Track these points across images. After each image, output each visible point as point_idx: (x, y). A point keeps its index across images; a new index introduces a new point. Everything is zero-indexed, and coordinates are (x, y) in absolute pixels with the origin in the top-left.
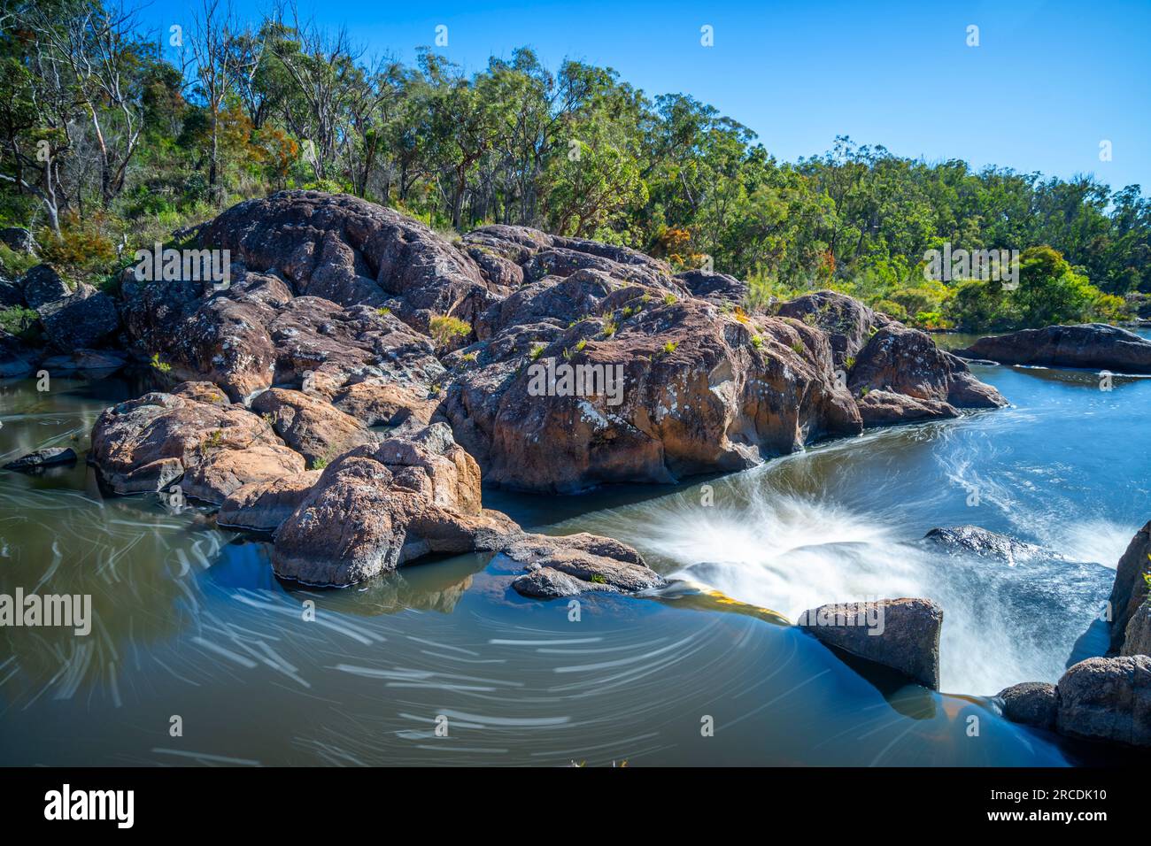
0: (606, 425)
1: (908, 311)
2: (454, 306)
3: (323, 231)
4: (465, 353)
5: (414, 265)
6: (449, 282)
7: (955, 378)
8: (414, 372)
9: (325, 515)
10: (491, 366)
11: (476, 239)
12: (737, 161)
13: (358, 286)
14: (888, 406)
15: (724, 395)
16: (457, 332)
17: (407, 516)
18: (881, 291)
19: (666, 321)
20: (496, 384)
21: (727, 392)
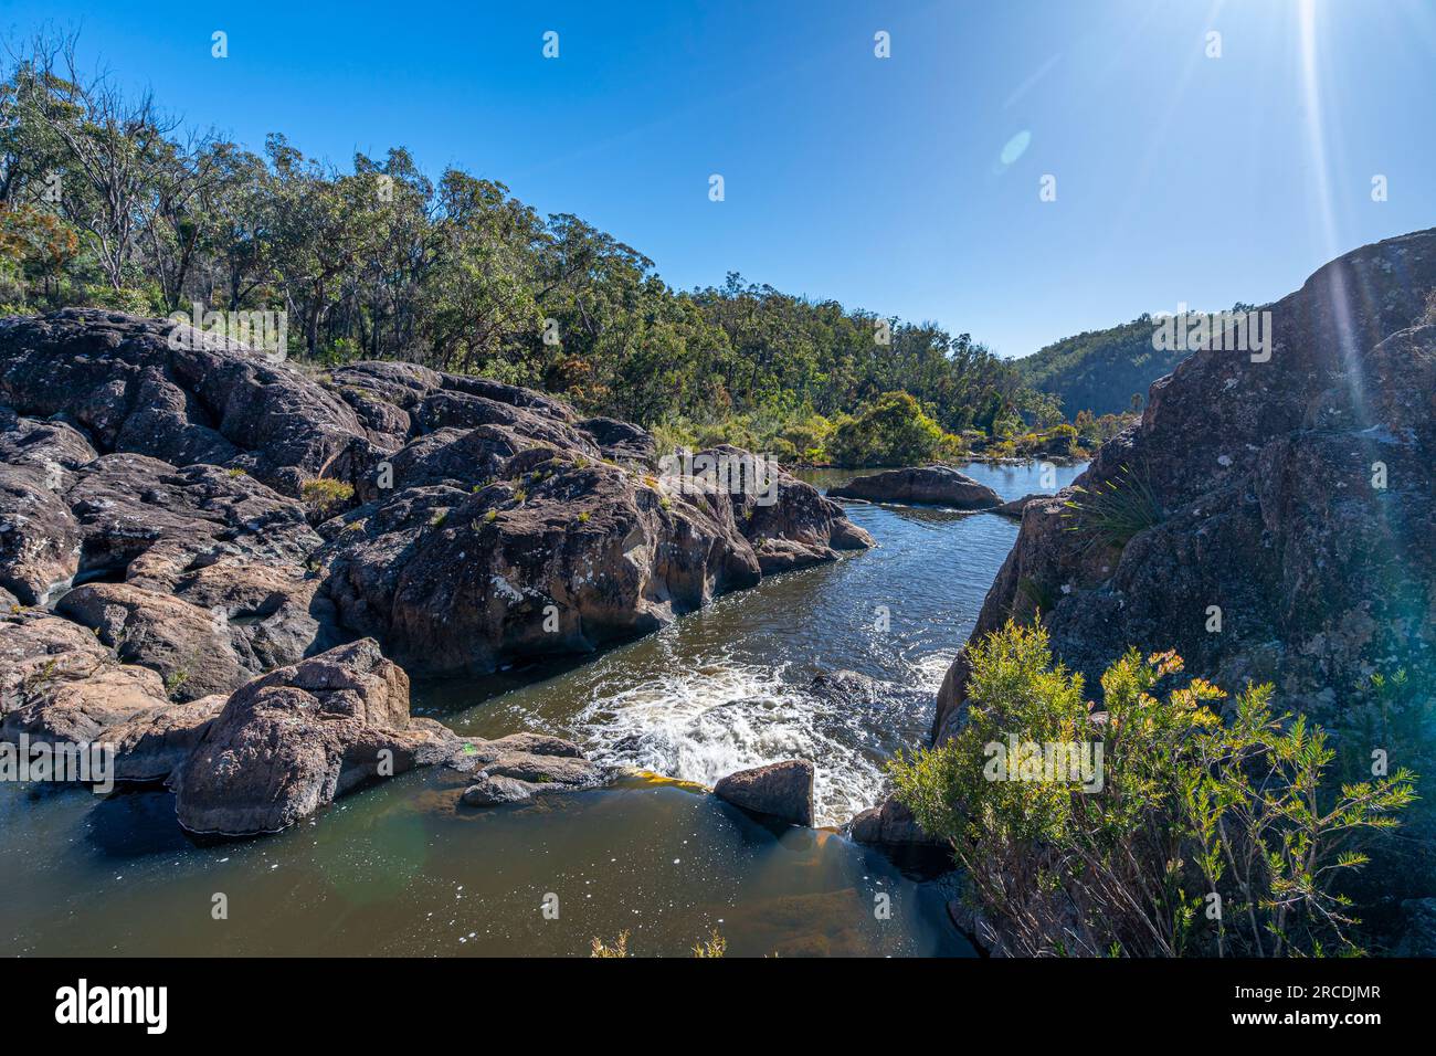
0: (521, 598)
1: (797, 447)
2: (329, 462)
3: (138, 367)
4: (348, 521)
5: (273, 413)
6: (321, 434)
7: (835, 522)
8: (283, 546)
9: (247, 756)
10: (384, 536)
11: (349, 379)
12: (635, 292)
13: (194, 437)
14: (782, 554)
15: (637, 560)
16: (337, 496)
17: (342, 744)
18: (775, 425)
19: (578, 486)
20: (392, 557)
21: (640, 557)
